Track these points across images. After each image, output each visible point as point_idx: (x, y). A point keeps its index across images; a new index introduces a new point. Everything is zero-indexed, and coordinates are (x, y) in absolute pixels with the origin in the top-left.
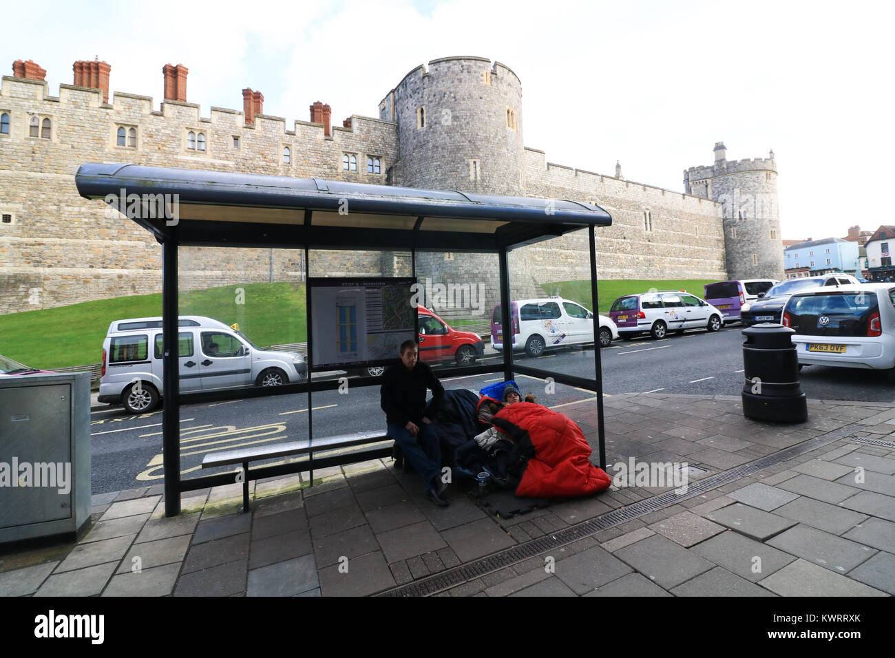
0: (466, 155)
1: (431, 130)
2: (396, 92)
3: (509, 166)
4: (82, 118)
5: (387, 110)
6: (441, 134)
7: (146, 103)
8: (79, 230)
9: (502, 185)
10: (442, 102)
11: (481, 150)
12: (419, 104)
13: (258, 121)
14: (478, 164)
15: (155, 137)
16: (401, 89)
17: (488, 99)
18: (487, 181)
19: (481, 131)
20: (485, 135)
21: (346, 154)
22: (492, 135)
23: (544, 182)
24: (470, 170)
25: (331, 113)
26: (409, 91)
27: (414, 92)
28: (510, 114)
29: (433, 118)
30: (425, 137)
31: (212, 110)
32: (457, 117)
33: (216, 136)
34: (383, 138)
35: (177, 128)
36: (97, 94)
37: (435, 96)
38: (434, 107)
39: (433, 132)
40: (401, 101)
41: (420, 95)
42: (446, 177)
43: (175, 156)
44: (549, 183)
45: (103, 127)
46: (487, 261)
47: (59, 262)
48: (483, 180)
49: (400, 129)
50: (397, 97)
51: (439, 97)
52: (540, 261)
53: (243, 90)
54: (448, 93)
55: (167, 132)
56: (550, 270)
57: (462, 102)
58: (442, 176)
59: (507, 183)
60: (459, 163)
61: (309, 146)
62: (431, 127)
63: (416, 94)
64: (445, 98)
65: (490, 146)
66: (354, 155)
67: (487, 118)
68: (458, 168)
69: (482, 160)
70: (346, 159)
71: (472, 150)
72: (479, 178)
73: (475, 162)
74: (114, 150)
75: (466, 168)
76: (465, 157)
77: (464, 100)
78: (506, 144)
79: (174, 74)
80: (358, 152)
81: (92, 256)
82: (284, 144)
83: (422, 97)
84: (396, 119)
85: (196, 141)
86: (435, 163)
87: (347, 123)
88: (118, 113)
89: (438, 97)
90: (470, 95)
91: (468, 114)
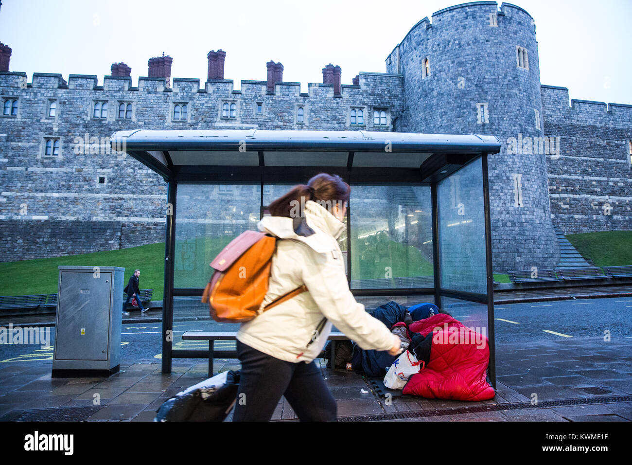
0: (472, 99)
1: (436, 78)
2: (401, 47)
3: (521, 107)
4: (152, 101)
5: (393, 63)
6: (446, 81)
7: (195, 86)
8: (146, 188)
9: (513, 128)
10: (446, 50)
11: (489, 92)
12: (423, 55)
13: (278, 88)
14: (486, 107)
15: (199, 110)
16: (406, 43)
17: (496, 41)
18: (496, 124)
19: (489, 74)
20: (493, 77)
21: (353, 109)
22: (500, 77)
23: (568, 122)
24: (477, 114)
25: (341, 73)
26: (414, 44)
27: (418, 44)
28: (521, 53)
29: (437, 67)
30: (430, 86)
31: (242, 83)
32: (463, 63)
33: (244, 104)
34: (389, 91)
35: (216, 101)
36: (162, 82)
37: (439, 45)
38: (438, 56)
39: (438, 80)
40: (406, 54)
41: (424, 46)
42: (452, 123)
43: (213, 124)
44: (574, 122)
45: (165, 106)
46: (498, 209)
47: (132, 213)
48: (492, 124)
49: (406, 80)
50: (402, 51)
51: (443, 45)
52: (567, 209)
53: (268, 63)
54: (452, 40)
55: (208, 105)
56: (579, 219)
57: (467, 48)
58: (447, 122)
59: (519, 124)
60: (465, 108)
61: (320, 105)
62: (436, 75)
63: (421, 46)
64: (450, 46)
65: (499, 88)
66: (361, 109)
67: (495, 60)
68: (464, 113)
69: (491, 103)
70: (353, 113)
71: (479, 94)
72: (487, 122)
73: (482, 106)
74: (171, 124)
75: (473, 113)
76: (472, 102)
77: (469, 45)
78: (517, 84)
79: (216, 59)
80: (366, 106)
81: (153, 207)
82: (298, 105)
83: (426, 48)
84: (402, 72)
85: (229, 110)
86: (440, 111)
87: (356, 81)
88: (176, 94)
89: (441, 45)
90: (475, 39)
91: (474, 59)
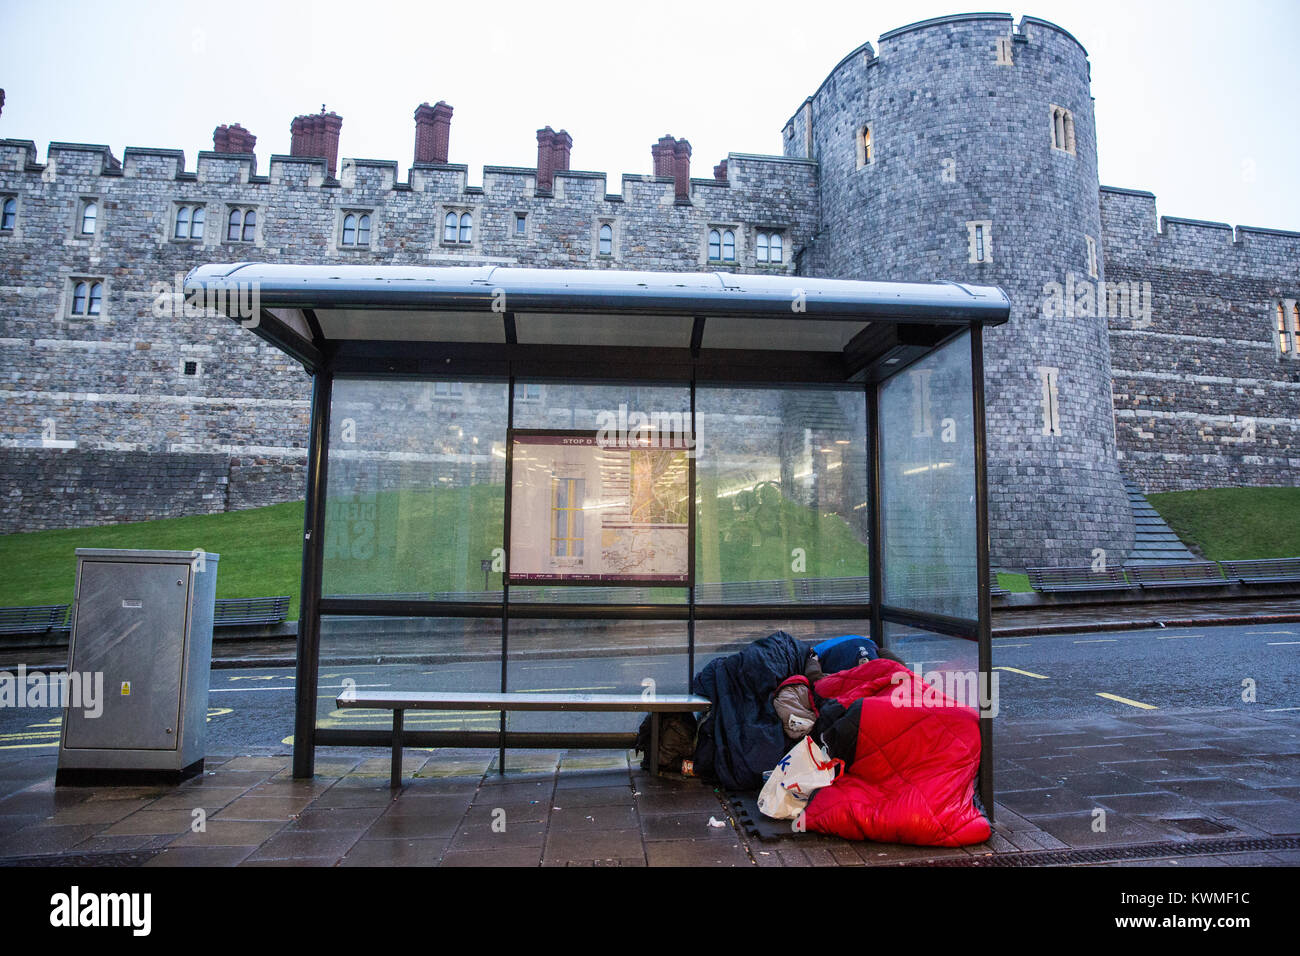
0: (960, 213)
1: (886, 169)
2: (815, 102)
3: (1059, 231)
4: (297, 205)
5: (798, 137)
6: (905, 174)
7: (389, 175)
8: (282, 385)
9: (1043, 273)
10: (906, 110)
11: (993, 200)
12: (859, 121)
13: (559, 183)
14: (986, 230)
15: (396, 226)
16: (825, 96)
17: (1010, 95)
18: (1007, 265)
19: (993, 162)
20: (1002, 168)
21: (715, 228)
22: (1017, 168)
23: (1153, 262)
24: (969, 244)
25: (690, 155)
26: (841, 97)
27: (851, 97)
28: (1061, 120)
29: (888, 145)
30: (872, 184)
31: (486, 172)
32: (940, 138)
33: (490, 216)
34: (787, 194)
35: (430, 207)
36: (320, 166)
37: (891, 100)
38: (890, 123)
39: (889, 173)
40: (824, 118)
41: (863, 102)
42: (917, 261)
43: (425, 256)
44: (1166, 263)
45: (324, 217)
47: (253, 437)
48: (999, 264)
49: (823, 172)
50: (817, 112)
51: (901, 101)
52: (1149, 440)
53: (538, 132)
54: (919, 92)
55: (415, 216)
56: (1175, 463)
57: (951, 107)
58: (908, 259)
59: (1055, 266)
60: (943, 231)
61: (646, 219)
62: (884, 162)
63: (855, 102)
64: (915, 103)
65: (1013, 191)
66: (730, 229)
67: (1005, 134)
68: (942, 241)
69: (997, 222)
70: (714, 238)
71: (973, 203)
72: (989, 260)
73: (979, 227)
74: (337, 253)
75: (960, 241)
76: (958, 219)
77: (954, 101)
78: (1052, 183)
79: (433, 121)
80: (740, 224)
81: (297, 427)
82: (601, 220)
83: (866, 106)
84: (815, 154)
85: (458, 227)
86: (893, 235)
87: (721, 171)
88: (349, 191)
89: (898, 101)
90: (967, 90)
91: (964, 130)
